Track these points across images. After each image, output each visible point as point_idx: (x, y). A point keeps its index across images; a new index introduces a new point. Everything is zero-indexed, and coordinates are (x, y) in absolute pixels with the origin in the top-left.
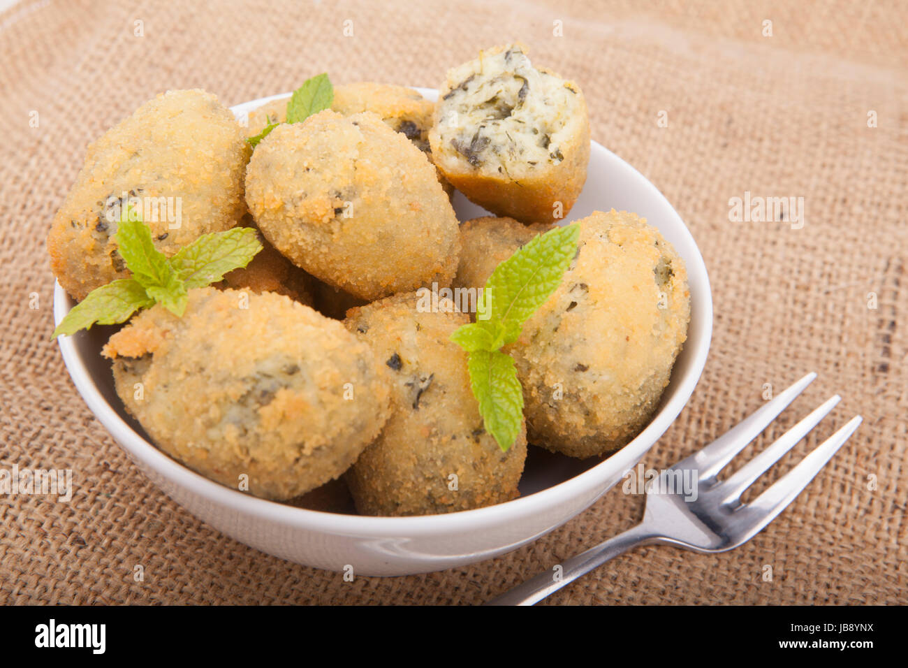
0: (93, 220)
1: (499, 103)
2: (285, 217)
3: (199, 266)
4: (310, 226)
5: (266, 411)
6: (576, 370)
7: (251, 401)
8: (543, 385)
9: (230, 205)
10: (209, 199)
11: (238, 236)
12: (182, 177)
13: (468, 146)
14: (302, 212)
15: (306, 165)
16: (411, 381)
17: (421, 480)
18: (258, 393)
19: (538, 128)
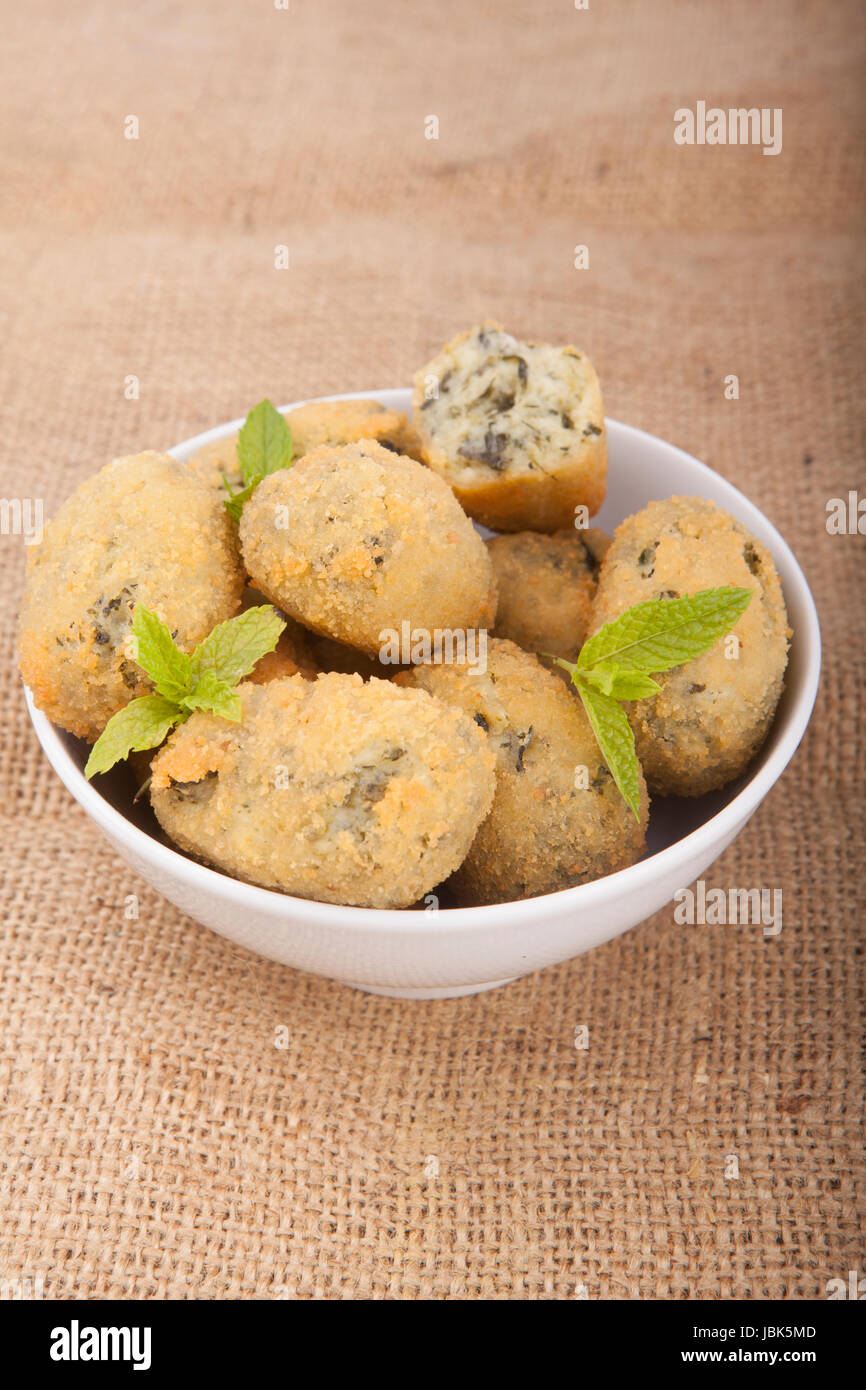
0: (89, 633)
1: (494, 395)
2: (315, 580)
4: (349, 585)
5: (380, 807)
6: (692, 693)
7: (358, 800)
8: (655, 716)
9: (230, 582)
10: (210, 581)
11: (256, 617)
12: (176, 561)
13: (482, 451)
14: (337, 571)
15: (328, 514)
16: (507, 741)
17: (546, 851)
18: (363, 788)
19: (555, 408)
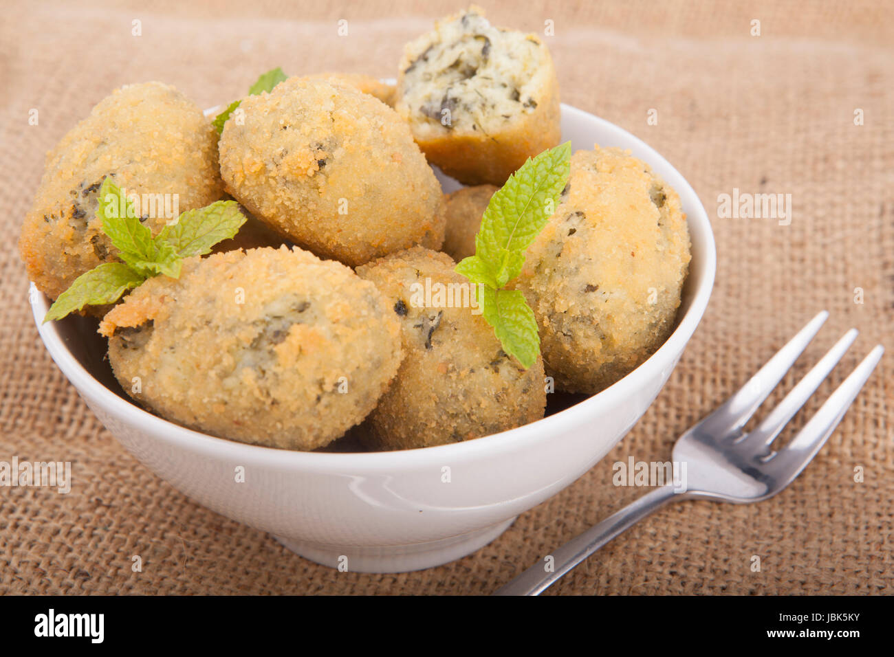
0: (68, 209)
1: (463, 67)
2: (268, 178)
3: (184, 244)
4: (295, 183)
5: (281, 348)
6: (586, 292)
7: (264, 343)
8: (554, 312)
9: (206, 186)
10: (185, 179)
11: (220, 210)
12: (155, 158)
13: (438, 110)
14: (285, 169)
15: (282, 122)
16: (420, 323)
17: (444, 417)
18: (270, 334)
19: (507, 82)
